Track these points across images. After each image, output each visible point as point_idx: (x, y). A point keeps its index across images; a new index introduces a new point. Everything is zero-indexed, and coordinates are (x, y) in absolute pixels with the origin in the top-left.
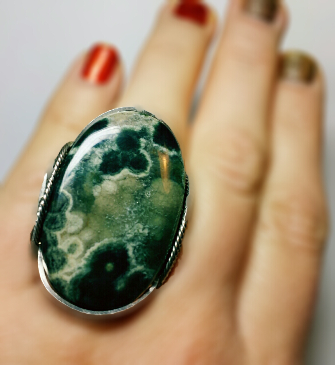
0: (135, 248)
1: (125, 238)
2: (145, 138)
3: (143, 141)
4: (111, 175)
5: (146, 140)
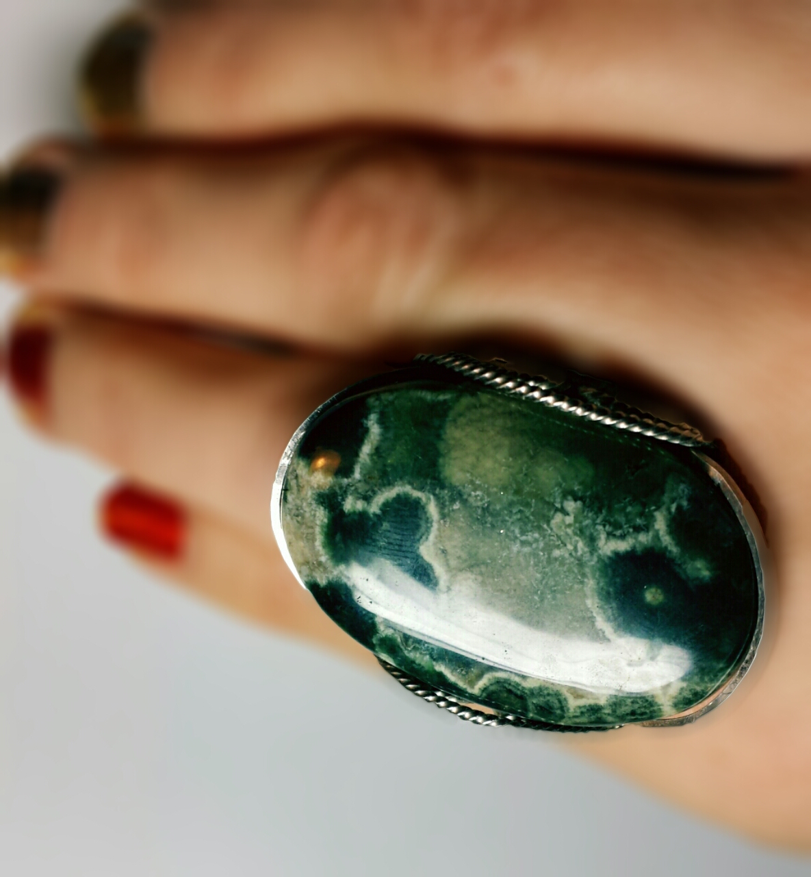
0: (610, 535)
1: (587, 557)
2: (343, 500)
3: (351, 504)
5: (347, 497)
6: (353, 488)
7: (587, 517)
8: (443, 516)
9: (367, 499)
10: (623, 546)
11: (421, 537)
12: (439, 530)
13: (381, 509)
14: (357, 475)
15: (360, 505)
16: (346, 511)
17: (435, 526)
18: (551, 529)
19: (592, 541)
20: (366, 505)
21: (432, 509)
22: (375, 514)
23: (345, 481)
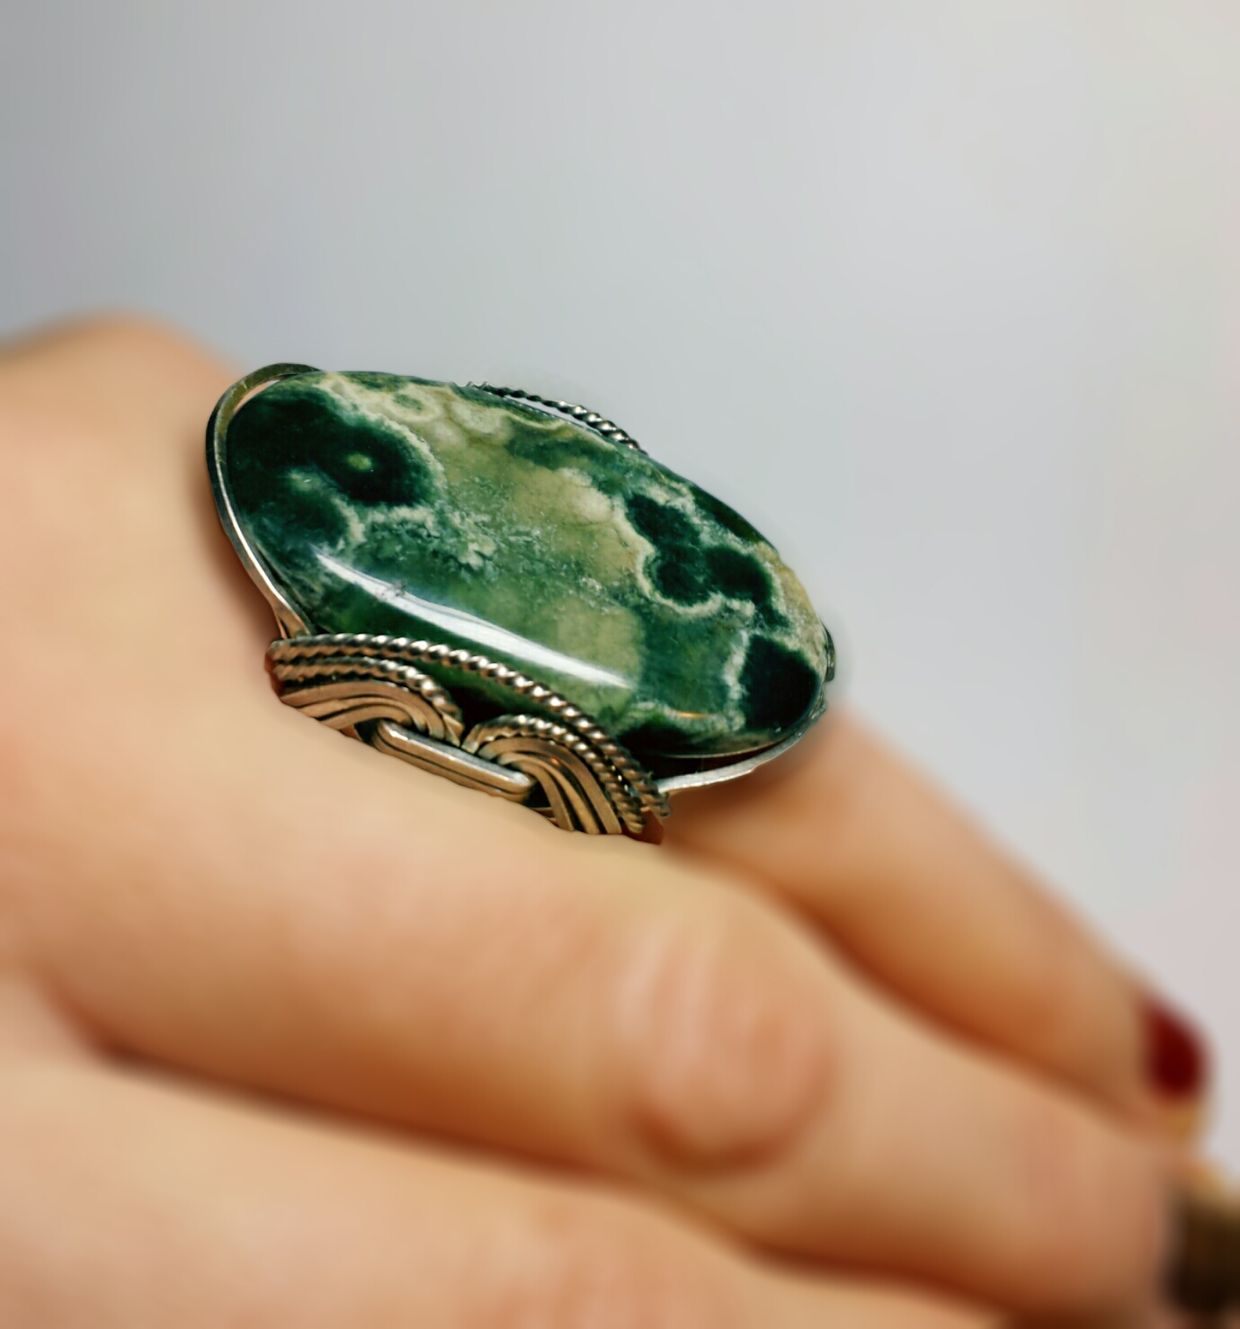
0: (422, 526)
1: (448, 508)
2: (757, 615)
3: (746, 608)
4: (628, 516)
5: (754, 617)
6: (747, 623)
7: (452, 546)
8: (631, 576)
9: (727, 610)
10: (403, 512)
11: (655, 560)
12: (634, 565)
13: (709, 595)
14: (745, 636)
15: (735, 604)
16: (750, 602)
17: (640, 567)
18: (495, 541)
19: (443, 522)
20: (728, 604)
21: (646, 585)
22: (715, 591)
23: (758, 632)
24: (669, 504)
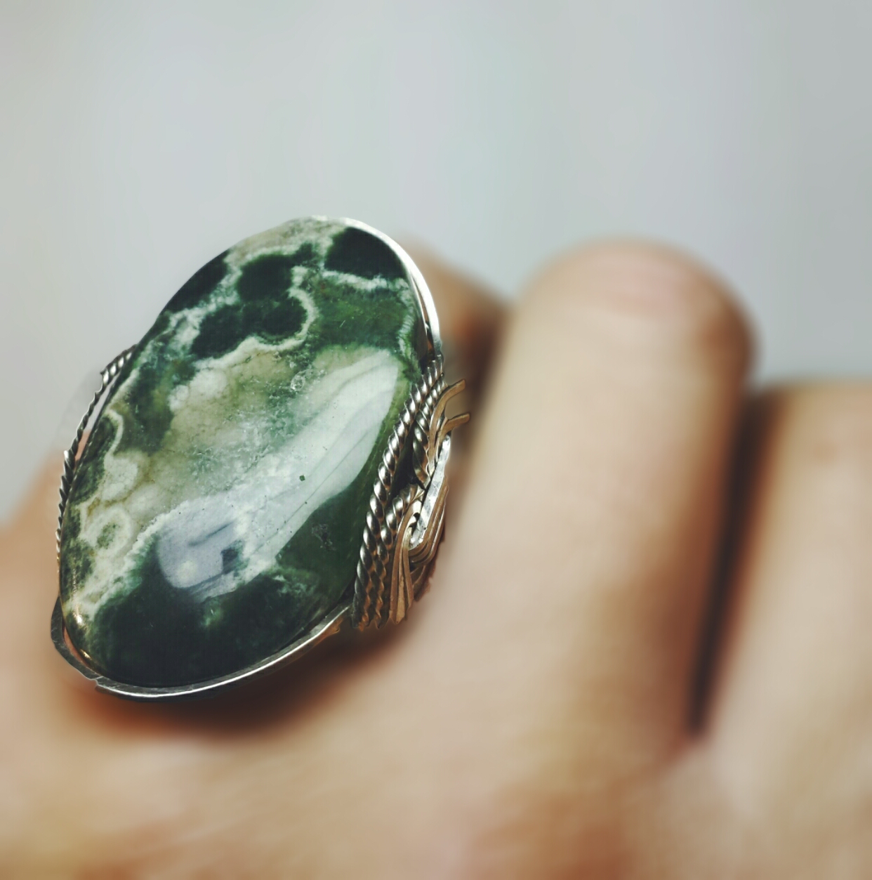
0: (254, 515)
2: (304, 265)
3: (299, 273)
4: (215, 357)
5: (307, 267)
6: (314, 272)
8: (283, 354)
9: (303, 286)
11: (263, 337)
12: (270, 352)
13: (293, 297)
14: (327, 274)
15: (297, 280)
16: (292, 269)
17: (272, 348)
20: (298, 284)
21: (289, 343)
22: (288, 294)
23: (322, 265)
24: (198, 327)
